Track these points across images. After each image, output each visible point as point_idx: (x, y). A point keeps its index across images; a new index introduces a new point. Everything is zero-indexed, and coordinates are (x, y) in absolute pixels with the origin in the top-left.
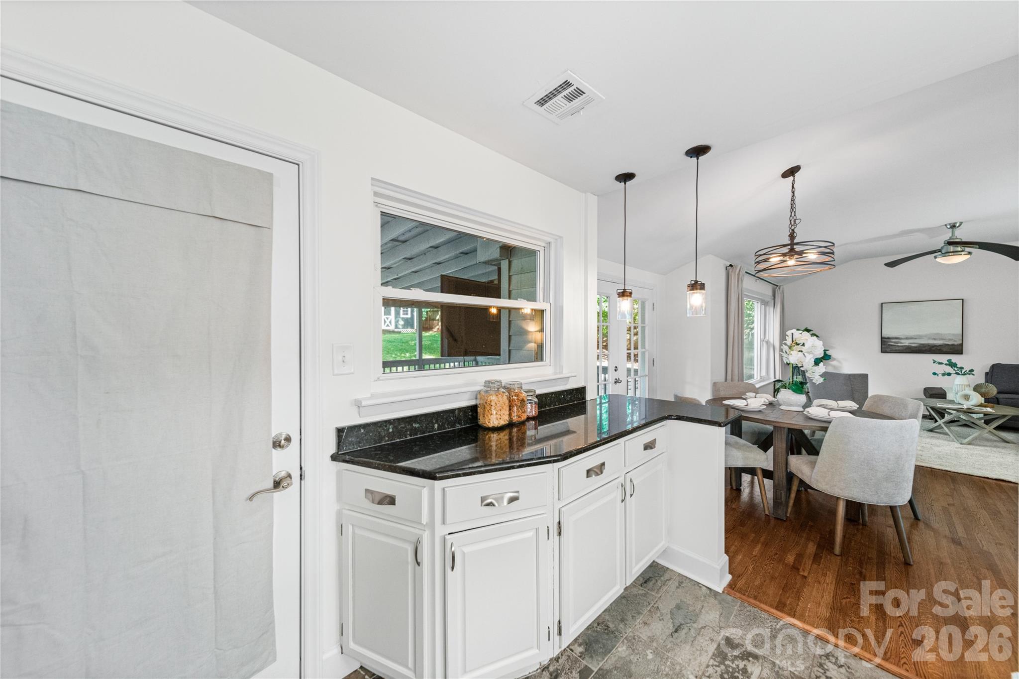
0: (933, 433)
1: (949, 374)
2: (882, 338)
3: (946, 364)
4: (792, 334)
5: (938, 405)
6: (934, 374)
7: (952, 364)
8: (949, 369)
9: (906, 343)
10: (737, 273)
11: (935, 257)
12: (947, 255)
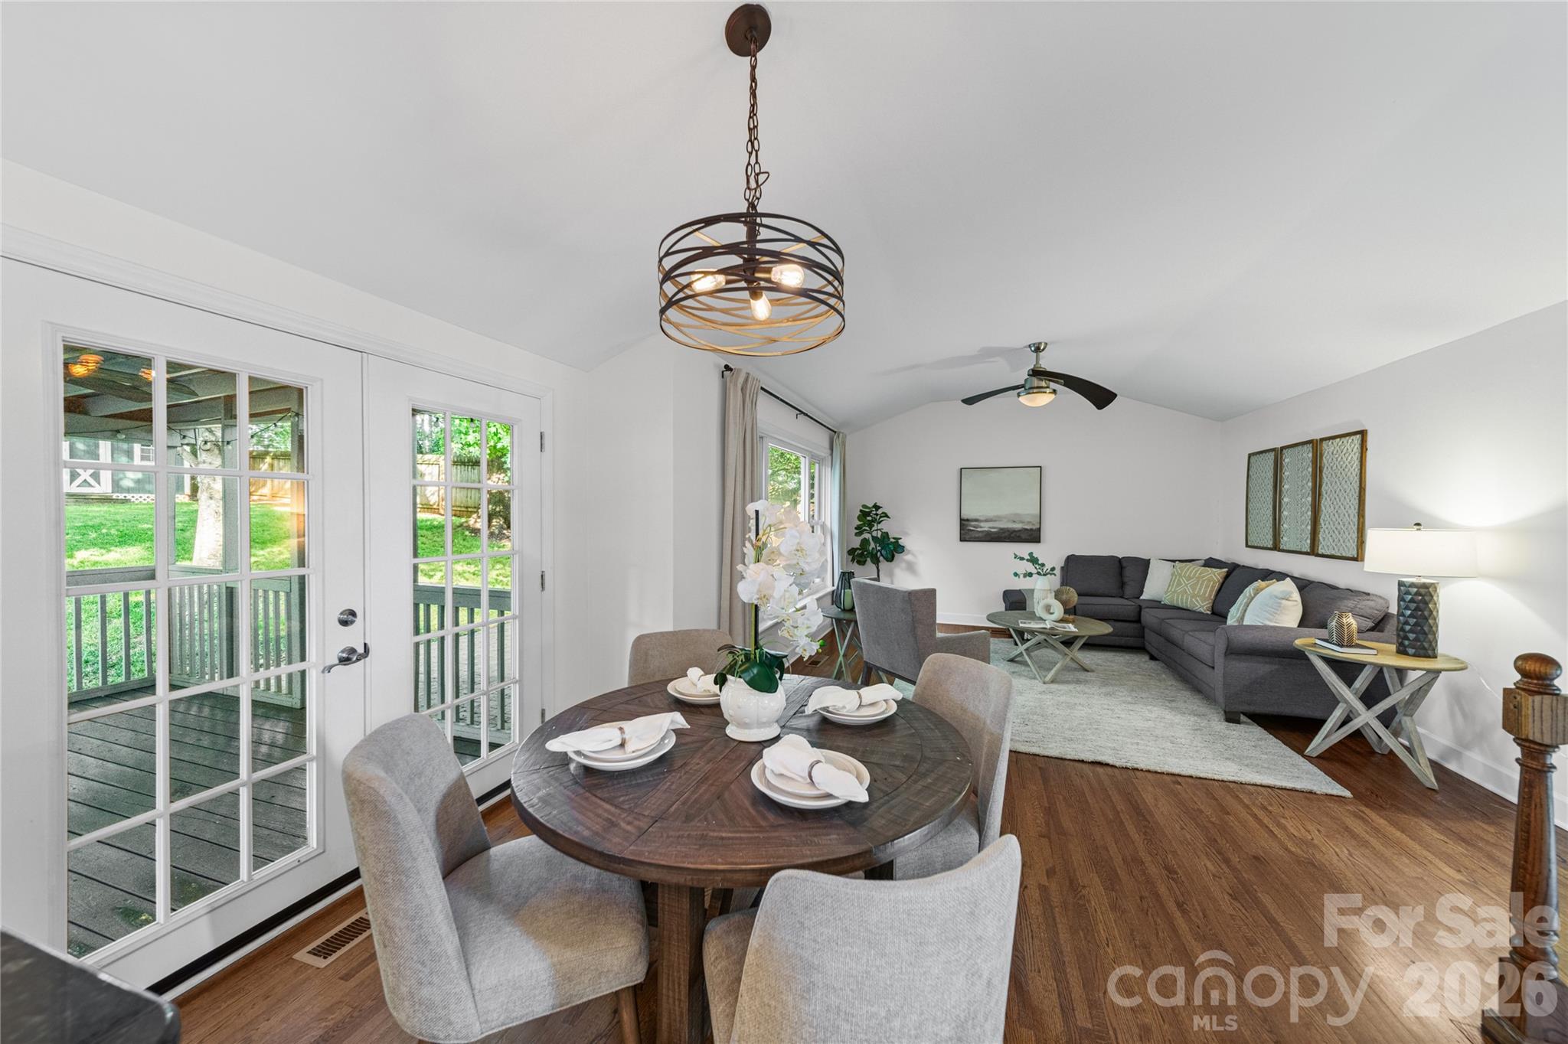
0: (1015, 665)
1: (1030, 575)
2: (961, 520)
3: (1028, 560)
4: (757, 512)
5: (1021, 625)
6: (1016, 574)
7: (1033, 560)
8: (1030, 568)
9: (985, 527)
10: (739, 386)
11: (1019, 395)
12: (1031, 391)
